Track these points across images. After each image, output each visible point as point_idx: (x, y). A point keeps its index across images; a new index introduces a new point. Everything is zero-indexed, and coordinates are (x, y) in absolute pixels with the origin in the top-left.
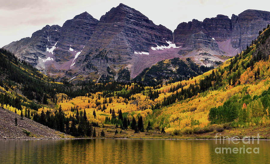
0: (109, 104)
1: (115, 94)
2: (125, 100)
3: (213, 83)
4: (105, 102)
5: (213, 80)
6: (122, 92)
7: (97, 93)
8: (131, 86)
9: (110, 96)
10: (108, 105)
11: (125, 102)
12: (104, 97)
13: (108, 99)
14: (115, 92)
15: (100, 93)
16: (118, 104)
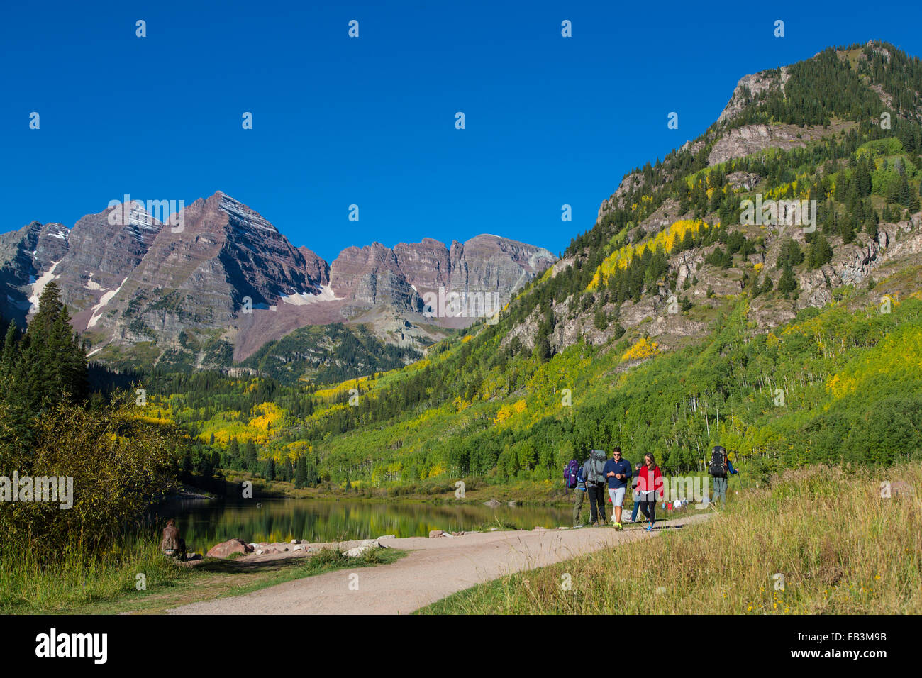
0: (205, 422)
1: (216, 402)
2: (241, 415)
3: (429, 391)
4: (196, 418)
5: (429, 385)
6: (232, 398)
7: (172, 396)
8: (252, 385)
9: (206, 404)
10: (202, 426)
11: (240, 418)
12: (191, 407)
13: (202, 411)
14: (217, 396)
15: (180, 396)
16: (225, 423)
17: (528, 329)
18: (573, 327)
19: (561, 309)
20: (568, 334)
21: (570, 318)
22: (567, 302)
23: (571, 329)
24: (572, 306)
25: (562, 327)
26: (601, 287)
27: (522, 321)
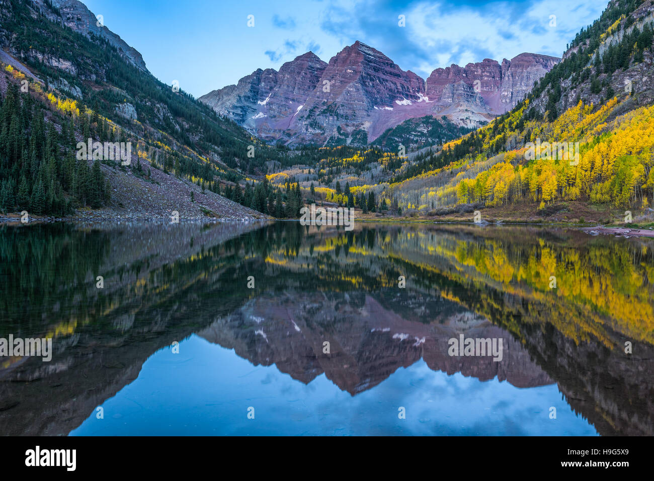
0: (336, 176)
2: (357, 170)
3: (470, 149)
4: (331, 172)
5: (471, 145)
6: (353, 160)
7: (320, 161)
11: (356, 173)
12: (329, 167)
13: (334, 168)
14: (344, 160)
15: (324, 161)
17: (542, 101)
18: (574, 95)
19: (566, 83)
20: (571, 100)
21: (572, 89)
22: (571, 77)
23: (572, 95)
24: (574, 80)
25: (566, 96)
26: (597, 63)
27: (538, 96)
